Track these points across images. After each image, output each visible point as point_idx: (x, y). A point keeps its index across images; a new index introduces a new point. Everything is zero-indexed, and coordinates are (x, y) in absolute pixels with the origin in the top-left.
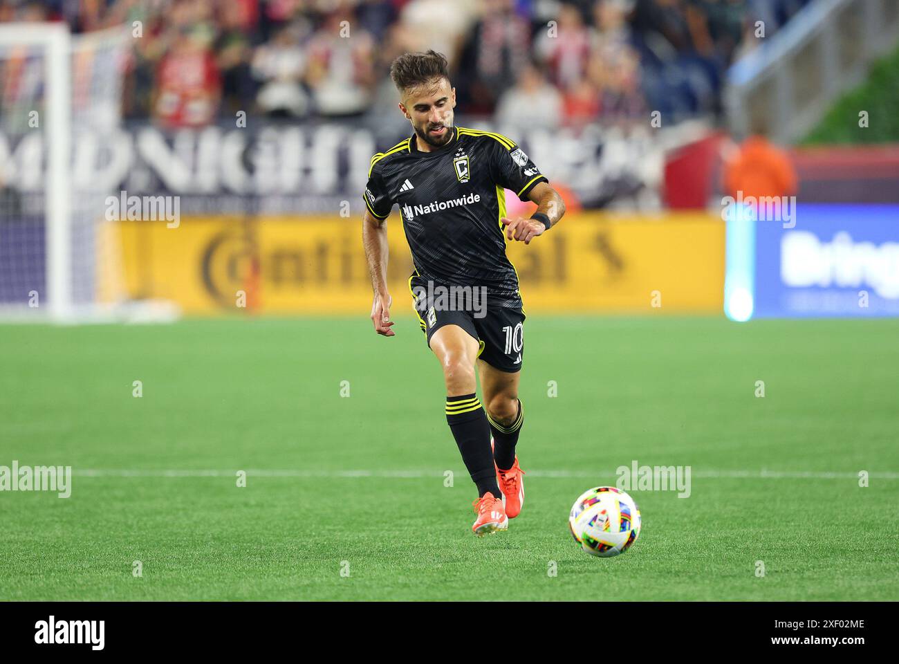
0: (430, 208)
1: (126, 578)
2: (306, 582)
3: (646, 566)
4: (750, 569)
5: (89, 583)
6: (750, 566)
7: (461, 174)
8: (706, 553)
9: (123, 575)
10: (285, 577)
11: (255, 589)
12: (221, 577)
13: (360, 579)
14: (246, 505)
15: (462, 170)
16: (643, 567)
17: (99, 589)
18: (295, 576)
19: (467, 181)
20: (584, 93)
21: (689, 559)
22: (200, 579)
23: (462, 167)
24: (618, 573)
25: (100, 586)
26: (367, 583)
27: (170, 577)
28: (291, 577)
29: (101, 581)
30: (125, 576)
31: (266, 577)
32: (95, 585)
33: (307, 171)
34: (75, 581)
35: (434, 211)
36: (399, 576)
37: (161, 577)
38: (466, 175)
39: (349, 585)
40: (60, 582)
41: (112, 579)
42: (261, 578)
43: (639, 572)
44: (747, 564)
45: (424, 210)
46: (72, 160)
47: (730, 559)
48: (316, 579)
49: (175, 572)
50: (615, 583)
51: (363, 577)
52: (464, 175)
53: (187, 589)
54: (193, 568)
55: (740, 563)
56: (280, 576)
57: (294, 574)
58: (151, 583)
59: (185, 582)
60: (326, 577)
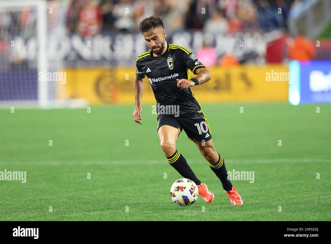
0: (158, 80)
1: (70, 201)
2: (136, 202)
3: (261, 195)
4: (300, 196)
5: (56, 204)
6: (300, 194)
7: (170, 66)
8: (283, 190)
9: (68, 200)
10: (128, 200)
11: (117, 205)
12: (105, 201)
13: (156, 201)
14: (113, 174)
15: (170, 64)
16: (260, 195)
17: (60, 205)
18: (132, 200)
19: (172, 69)
20: (236, 21)
21: (277, 192)
22: (97, 202)
23: (170, 63)
24: (251, 198)
25: (60, 204)
26: (158, 202)
27: (86, 201)
28: (130, 201)
29: (60, 203)
30: (69, 201)
31: (121, 201)
32: (58, 204)
33: (134, 51)
34: (51, 203)
35: (159, 81)
36: (170, 200)
37: (82, 201)
38: (172, 66)
39: (152, 203)
40: (45, 203)
41: (64, 202)
42: (119, 201)
43: (259, 197)
44: (299, 194)
45: (156, 80)
46: (47, 48)
47: (292, 192)
48: (140, 201)
49: (87, 199)
50: (250, 201)
51: (157, 200)
52: (171, 67)
53: (92, 205)
54: (94, 197)
55: (296, 193)
56: (126, 200)
57: (131, 199)
58: (79, 203)
59: (91, 202)
60: (143, 200)
